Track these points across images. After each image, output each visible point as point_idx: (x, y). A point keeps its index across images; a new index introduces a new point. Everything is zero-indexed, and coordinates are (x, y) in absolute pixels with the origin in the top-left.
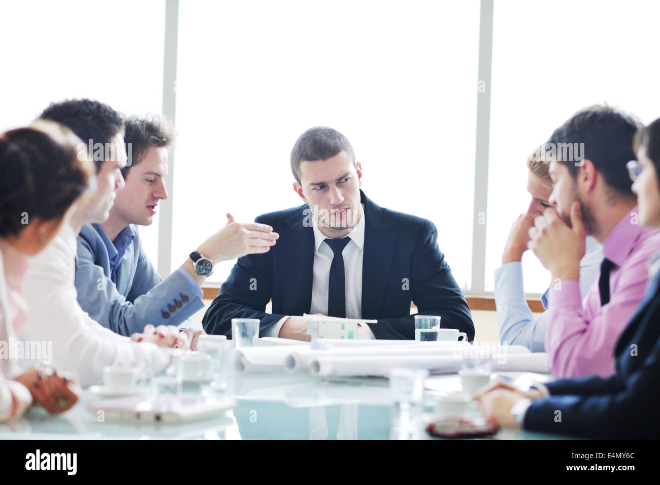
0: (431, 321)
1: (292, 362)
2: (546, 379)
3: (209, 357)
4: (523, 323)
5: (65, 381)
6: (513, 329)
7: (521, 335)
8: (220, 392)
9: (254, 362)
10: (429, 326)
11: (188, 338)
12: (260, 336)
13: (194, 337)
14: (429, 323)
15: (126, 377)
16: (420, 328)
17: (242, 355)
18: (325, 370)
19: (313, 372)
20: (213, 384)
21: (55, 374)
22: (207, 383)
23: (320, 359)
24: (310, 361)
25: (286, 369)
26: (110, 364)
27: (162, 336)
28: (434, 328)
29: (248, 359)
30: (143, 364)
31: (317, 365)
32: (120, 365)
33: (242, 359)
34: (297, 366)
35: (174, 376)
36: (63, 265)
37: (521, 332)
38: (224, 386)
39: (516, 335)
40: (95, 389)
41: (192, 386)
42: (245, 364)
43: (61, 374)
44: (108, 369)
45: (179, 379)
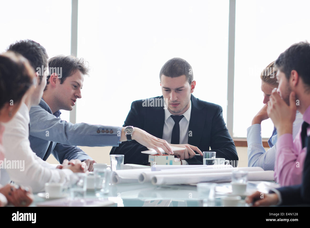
0: (211, 154)
1: (142, 177)
2: (278, 186)
3: (99, 176)
4: (259, 154)
5: (25, 192)
6: (254, 158)
7: (258, 161)
8: (106, 194)
9: (122, 178)
10: (210, 157)
11: (87, 165)
12: (124, 164)
13: (90, 164)
14: (210, 155)
15: (56, 188)
16: (206, 158)
17: (116, 174)
18: (160, 182)
19: (153, 183)
20: (102, 190)
21: (20, 188)
22: (99, 190)
23: (157, 176)
24: (151, 177)
25: (139, 181)
26: (48, 181)
27: (73, 165)
28: (212, 157)
29: (120, 176)
30: (65, 181)
31: (155, 179)
32: (53, 181)
33: (117, 177)
34: (145, 180)
35: (82, 187)
36: (23, 128)
37: (258, 159)
38: (108, 191)
39: (255, 161)
40: (41, 195)
41: (91, 192)
42: (118, 179)
43: (23, 188)
44: (47, 184)
45: (85, 189)
